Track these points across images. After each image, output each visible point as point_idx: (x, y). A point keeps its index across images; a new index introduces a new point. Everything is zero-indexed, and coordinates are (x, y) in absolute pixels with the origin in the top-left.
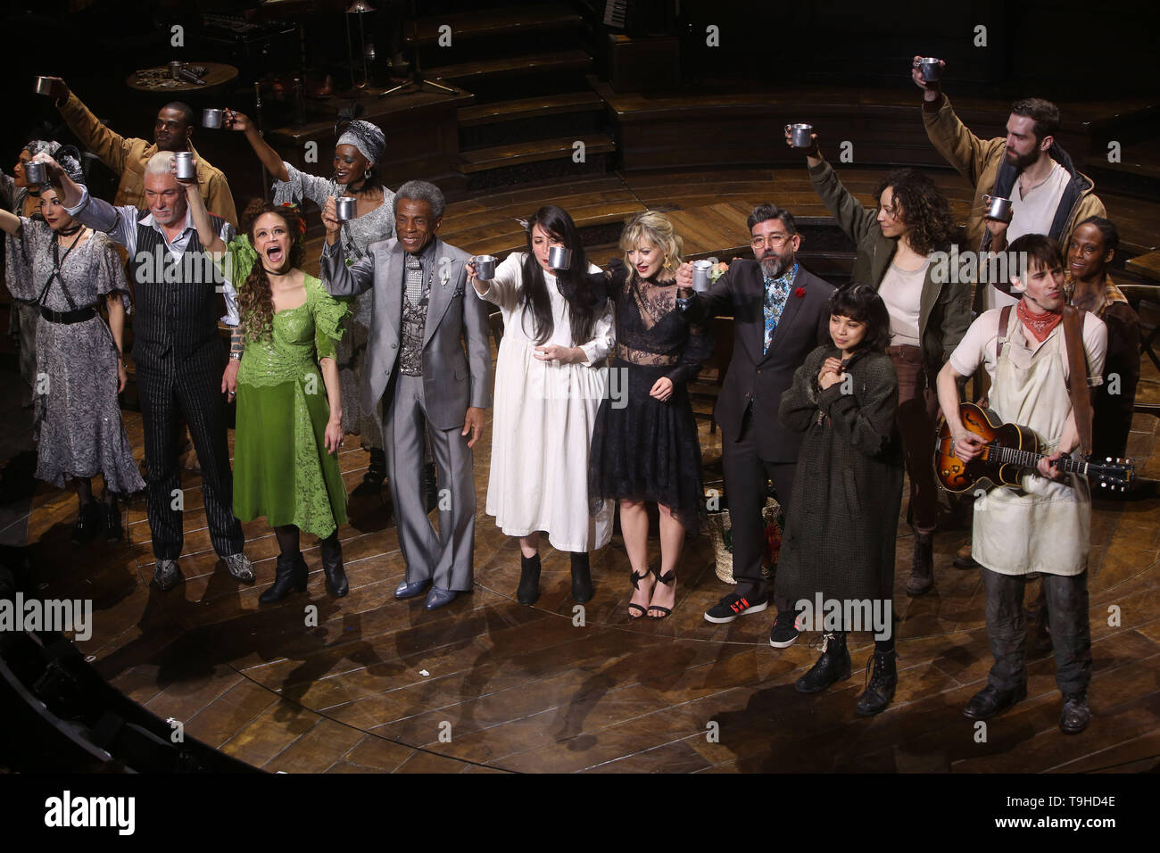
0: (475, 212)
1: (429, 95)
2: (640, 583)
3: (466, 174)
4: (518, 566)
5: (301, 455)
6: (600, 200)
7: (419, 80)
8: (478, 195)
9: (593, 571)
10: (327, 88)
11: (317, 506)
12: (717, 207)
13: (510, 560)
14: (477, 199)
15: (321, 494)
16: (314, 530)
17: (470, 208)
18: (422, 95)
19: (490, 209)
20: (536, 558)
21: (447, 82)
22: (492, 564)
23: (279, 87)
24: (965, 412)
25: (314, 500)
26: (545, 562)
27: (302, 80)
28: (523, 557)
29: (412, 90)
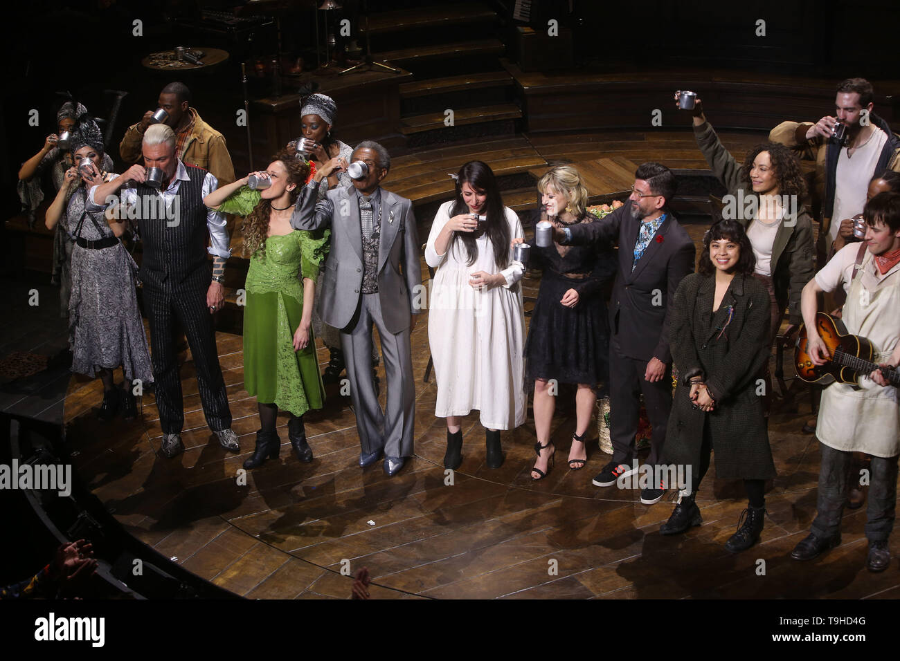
0: (413, 164)
1: (376, 73)
2: (542, 451)
3: (405, 135)
4: (445, 440)
5: (281, 350)
6: (510, 155)
7: (369, 62)
8: (416, 151)
9: (504, 444)
10: (298, 68)
11: (293, 390)
12: (601, 161)
13: (438, 435)
14: (414, 154)
15: (296, 381)
16: (290, 409)
17: (409, 161)
18: (372, 74)
19: (424, 162)
20: (459, 433)
21: (391, 63)
22: (425, 438)
23: (261, 67)
24: (820, 320)
25: (291, 385)
26: (466, 436)
27: (278, 62)
28: (449, 432)
29: (364, 70)
